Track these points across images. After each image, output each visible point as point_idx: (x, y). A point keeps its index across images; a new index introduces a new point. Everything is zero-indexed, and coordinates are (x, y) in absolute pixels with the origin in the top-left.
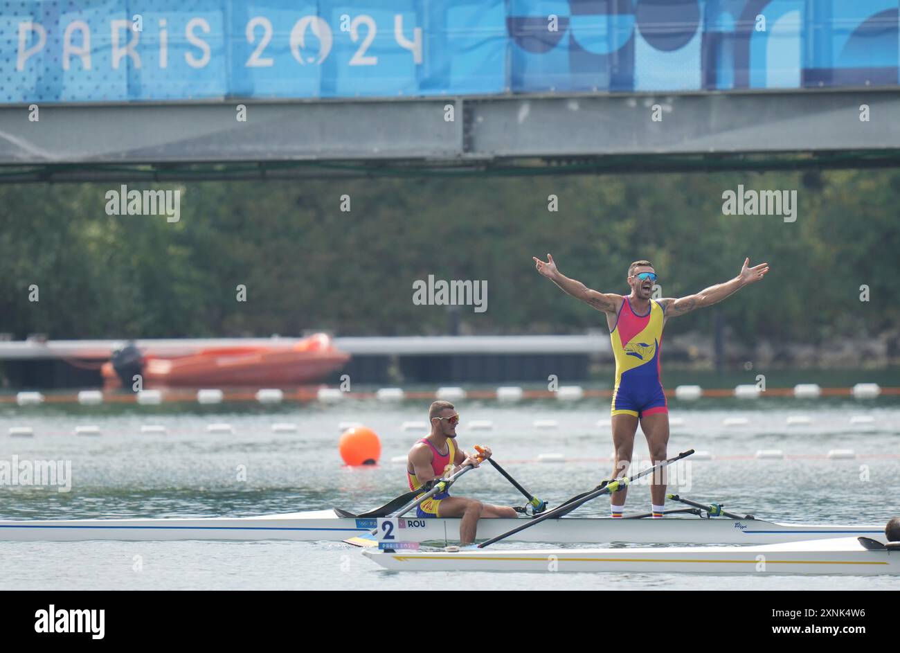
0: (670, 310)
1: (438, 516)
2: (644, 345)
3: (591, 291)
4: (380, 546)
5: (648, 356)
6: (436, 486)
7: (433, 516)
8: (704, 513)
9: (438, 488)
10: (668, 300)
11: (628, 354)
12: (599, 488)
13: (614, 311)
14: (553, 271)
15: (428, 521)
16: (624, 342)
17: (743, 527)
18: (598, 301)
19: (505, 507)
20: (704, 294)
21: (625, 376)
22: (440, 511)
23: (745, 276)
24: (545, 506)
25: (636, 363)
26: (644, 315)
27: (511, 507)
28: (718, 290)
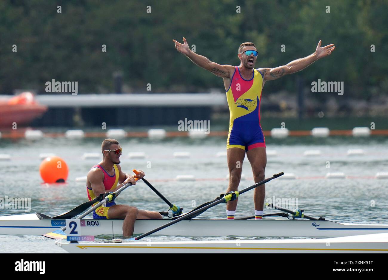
0: (267, 76)
1: (107, 218)
2: (249, 100)
3: (213, 63)
4: (68, 239)
5: (252, 108)
6: (106, 197)
7: (104, 218)
8: (291, 216)
9: (108, 198)
10: (266, 69)
11: (238, 106)
12: (218, 198)
13: (228, 77)
14: (187, 49)
15: (101, 222)
16: (236, 99)
17: (317, 226)
18: (218, 70)
19: (154, 212)
20: (290, 65)
21: (236, 122)
22: (109, 214)
23: (318, 52)
24: (181, 211)
25: (244, 112)
26: (249, 79)
27: (157, 212)
28: (300, 62)
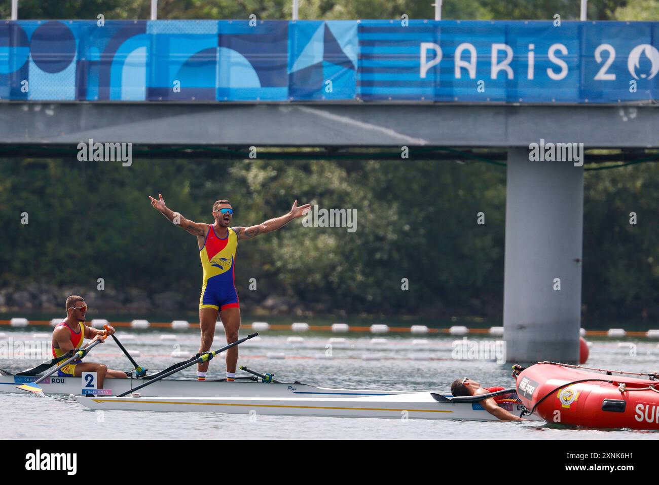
0: (241, 235)
1: (74, 375)
2: (224, 259)
3: (188, 220)
5: (227, 267)
6: (76, 354)
7: (71, 376)
8: (260, 379)
9: (78, 354)
10: (240, 228)
11: (212, 265)
13: (203, 235)
14: (163, 206)
15: (67, 379)
16: (210, 257)
17: (294, 389)
18: (193, 228)
19: (120, 372)
20: (265, 225)
21: (210, 281)
22: (75, 372)
23: (294, 212)
24: (145, 373)
25: (218, 272)
26: (224, 238)
27: (123, 372)
28: (275, 222)
